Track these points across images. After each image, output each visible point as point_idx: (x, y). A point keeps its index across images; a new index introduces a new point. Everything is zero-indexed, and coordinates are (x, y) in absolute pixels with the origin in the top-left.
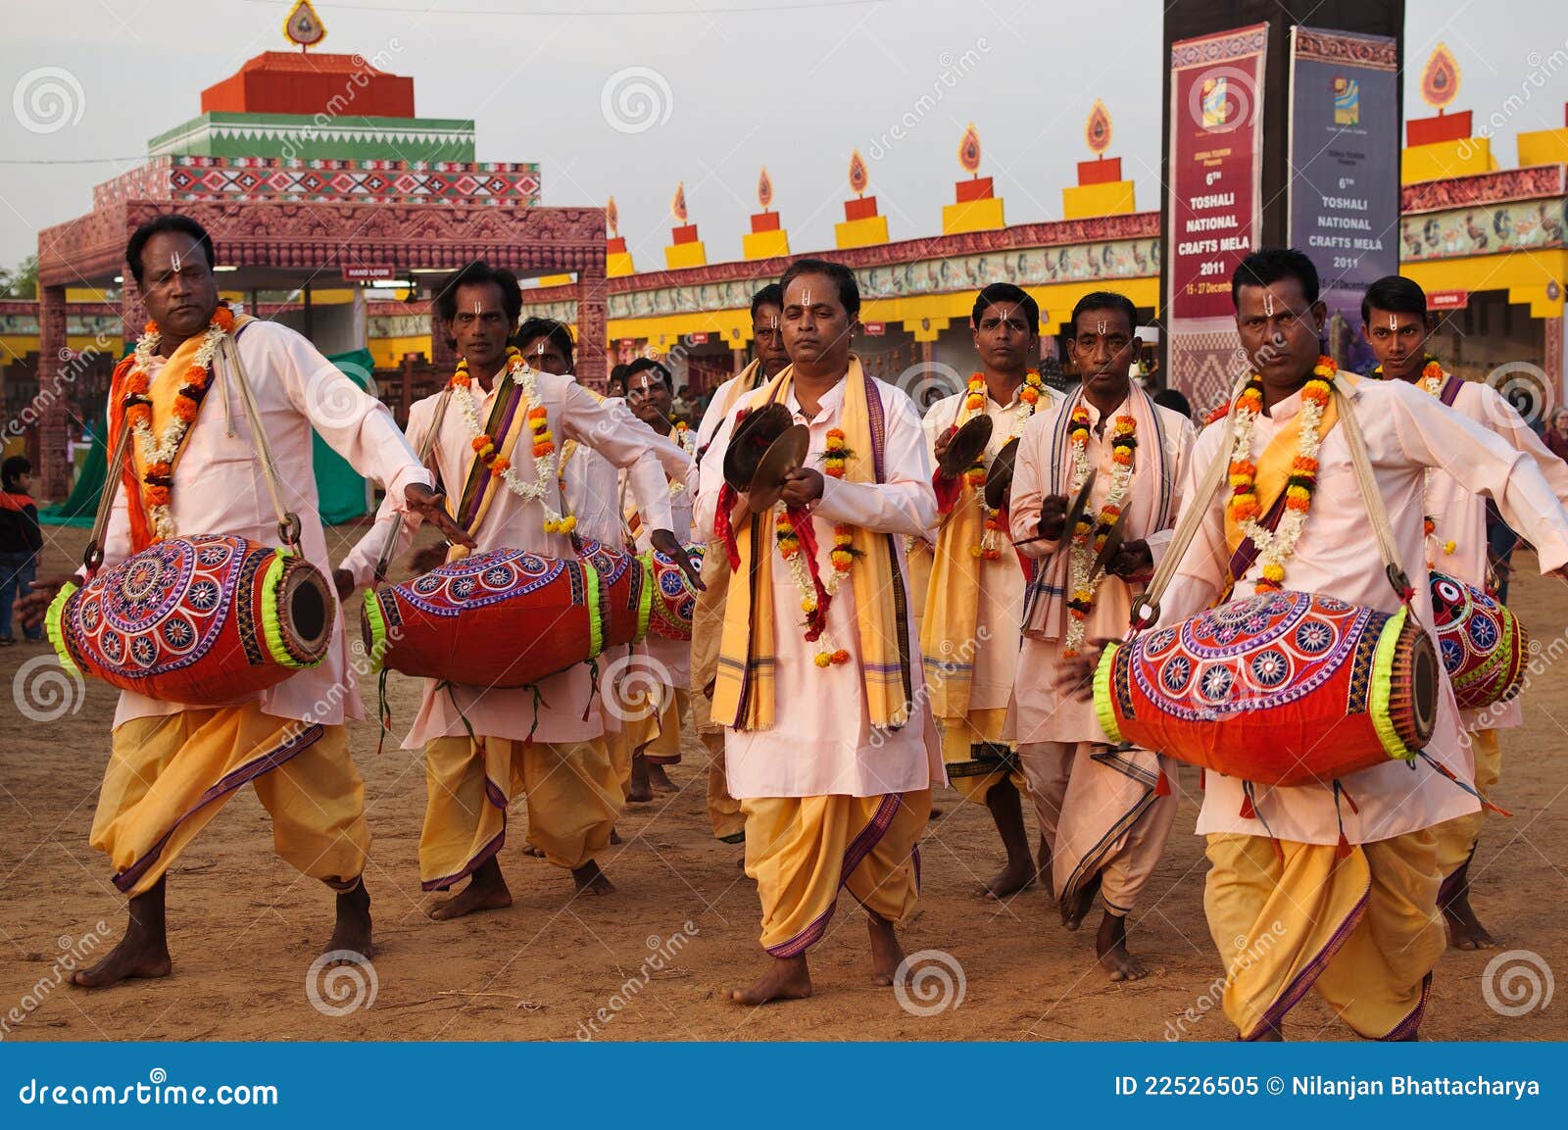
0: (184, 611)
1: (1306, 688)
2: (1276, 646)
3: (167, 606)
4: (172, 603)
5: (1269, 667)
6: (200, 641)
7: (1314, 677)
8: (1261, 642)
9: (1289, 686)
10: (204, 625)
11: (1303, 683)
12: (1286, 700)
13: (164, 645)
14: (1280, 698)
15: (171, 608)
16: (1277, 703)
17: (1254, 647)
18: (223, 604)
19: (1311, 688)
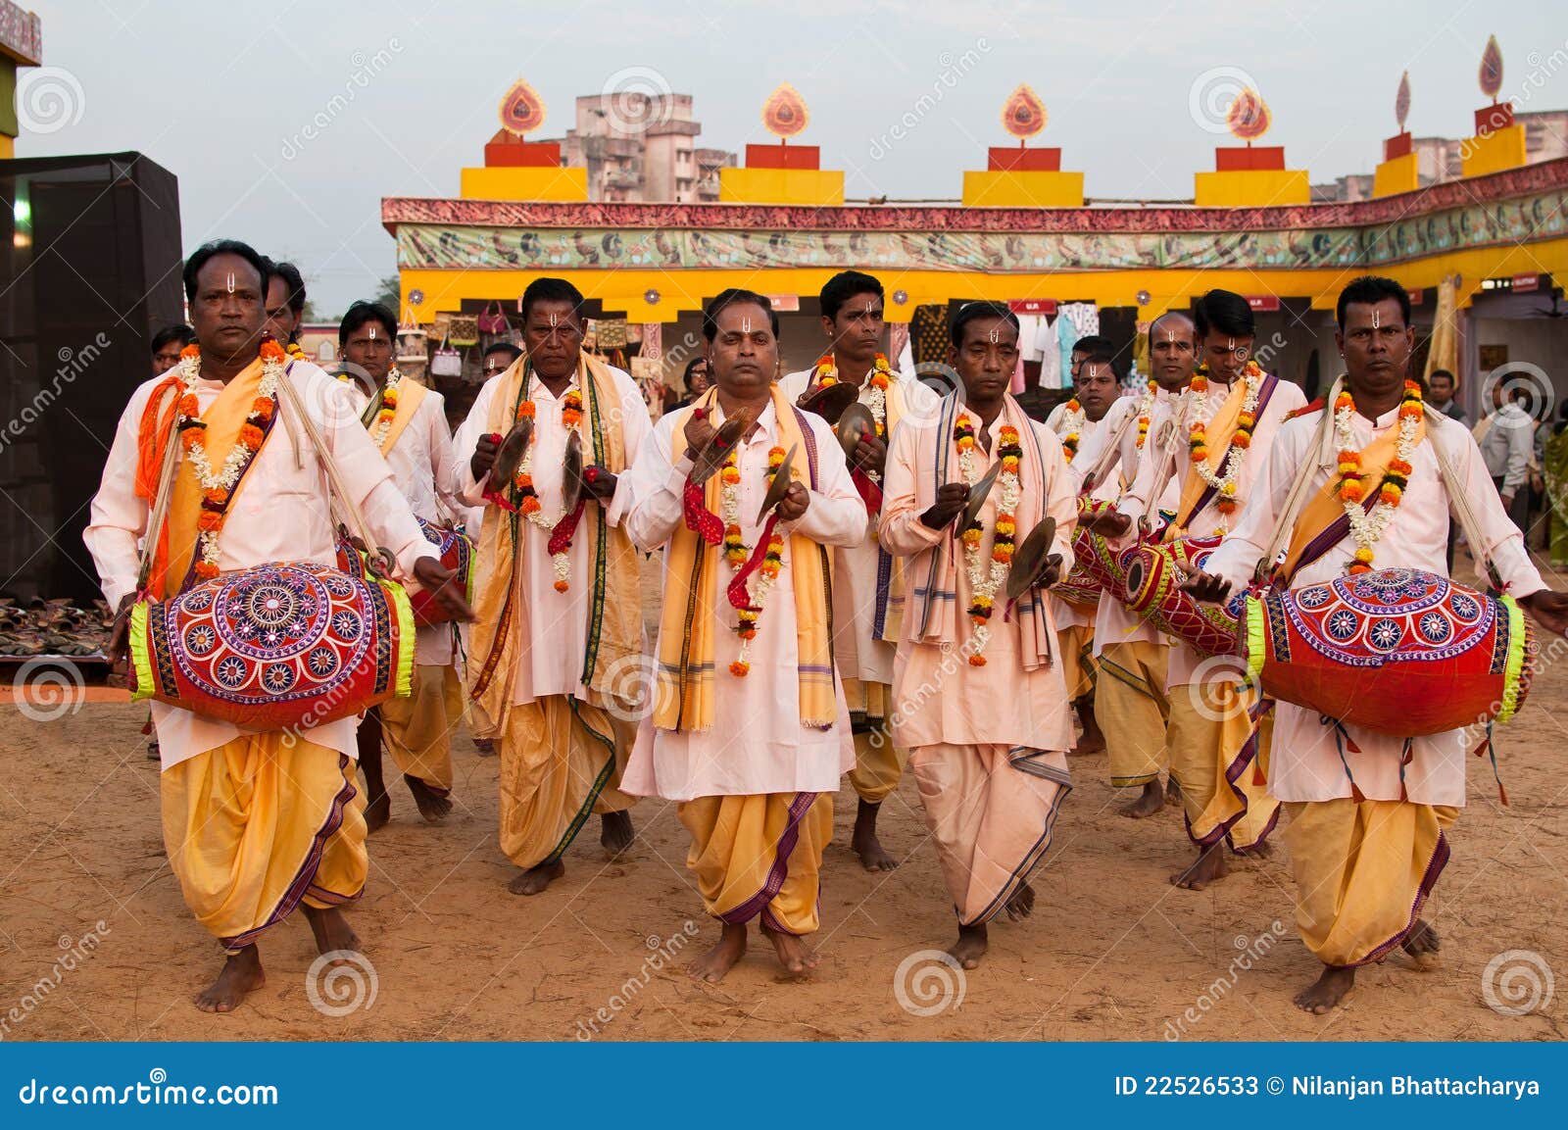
0: (330, 640)
1: (1462, 647)
2: (1437, 610)
3: (314, 634)
4: (317, 632)
5: (1435, 626)
6: (341, 669)
7: (1469, 639)
8: (1425, 606)
9: (1451, 644)
10: (347, 654)
11: (1460, 643)
12: (1447, 655)
13: (305, 673)
14: (1442, 653)
15: (317, 637)
16: (1439, 657)
17: (1420, 608)
18: (366, 634)
19: (1466, 648)
